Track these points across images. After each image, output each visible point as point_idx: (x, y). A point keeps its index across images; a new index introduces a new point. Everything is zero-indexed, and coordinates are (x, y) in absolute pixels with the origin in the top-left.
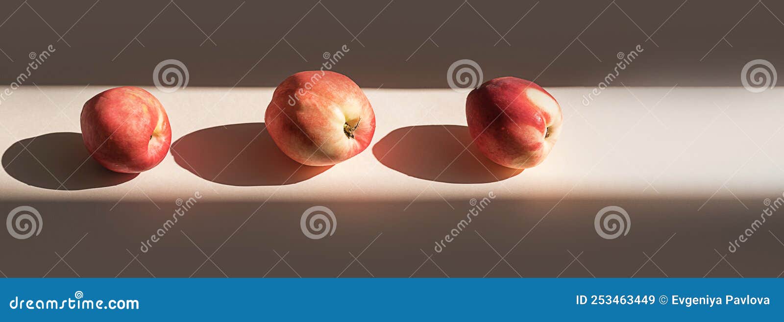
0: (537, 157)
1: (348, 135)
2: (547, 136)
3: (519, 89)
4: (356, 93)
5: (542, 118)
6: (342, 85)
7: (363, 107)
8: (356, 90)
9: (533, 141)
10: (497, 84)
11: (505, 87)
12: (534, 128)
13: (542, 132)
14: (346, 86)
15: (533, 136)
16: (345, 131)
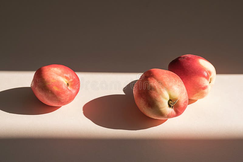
0: (205, 93)
1: (170, 106)
2: (210, 82)
3: (195, 59)
4: (179, 85)
5: (207, 73)
6: (172, 80)
7: (180, 94)
8: (179, 84)
9: (204, 85)
10: (184, 58)
11: (188, 59)
12: (204, 78)
13: (208, 80)
14: (174, 80)
15: (204, 82)
16: (169, 104)
